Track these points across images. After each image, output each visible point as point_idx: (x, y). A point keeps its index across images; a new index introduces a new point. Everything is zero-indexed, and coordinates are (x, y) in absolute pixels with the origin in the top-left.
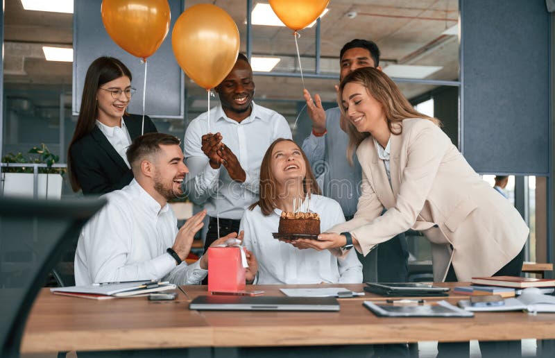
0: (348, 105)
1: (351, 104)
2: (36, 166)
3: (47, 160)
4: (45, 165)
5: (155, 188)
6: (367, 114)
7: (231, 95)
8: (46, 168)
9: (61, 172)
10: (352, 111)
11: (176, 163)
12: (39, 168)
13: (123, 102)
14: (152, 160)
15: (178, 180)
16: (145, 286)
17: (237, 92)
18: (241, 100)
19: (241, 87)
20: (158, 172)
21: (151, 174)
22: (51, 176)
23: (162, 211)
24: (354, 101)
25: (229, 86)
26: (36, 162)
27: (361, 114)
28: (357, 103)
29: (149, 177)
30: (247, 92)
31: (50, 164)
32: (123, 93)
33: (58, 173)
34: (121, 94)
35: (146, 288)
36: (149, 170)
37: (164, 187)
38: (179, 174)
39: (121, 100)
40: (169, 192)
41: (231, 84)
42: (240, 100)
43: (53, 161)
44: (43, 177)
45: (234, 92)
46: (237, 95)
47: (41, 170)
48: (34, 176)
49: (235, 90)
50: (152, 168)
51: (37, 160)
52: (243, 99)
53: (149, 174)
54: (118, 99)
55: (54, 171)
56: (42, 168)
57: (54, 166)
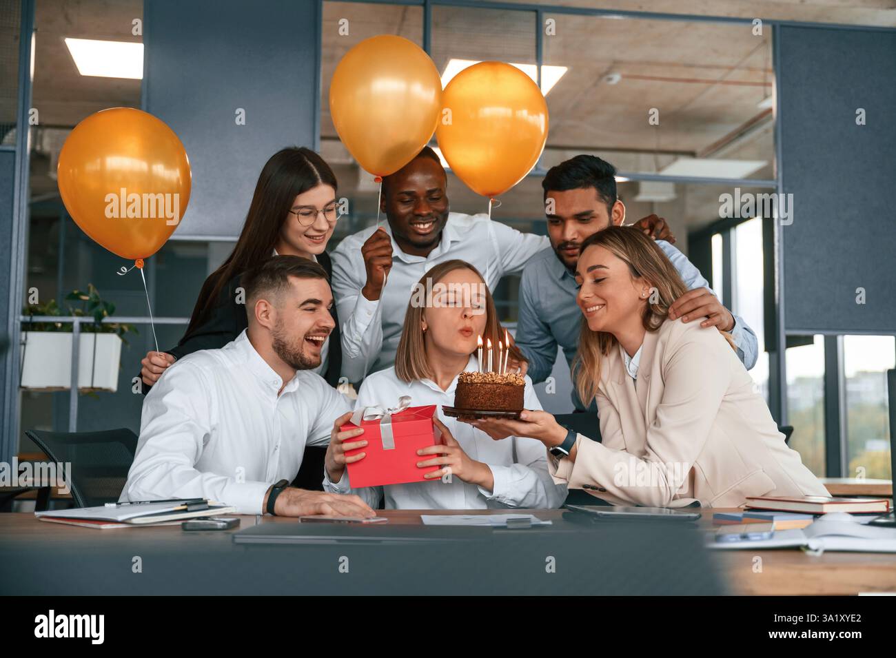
0: (583, 280)
1: (588, 280)
2: (76, 321)
3: (94, 310)
4: (91, 320)
5: (274, 347)
6: (610, 304)
7: (408, 218)
8: (94, 324)
9: (119, 332)
10: (587, 291)
11: (313, 310)
12: (82, 324)
13: (320, 231)
14: (273, 301)
15: (314, 338)
16: (184, 507)
17: (417, 212)
18: (424, 227)
19: (424, 204)
20: (279, 321)
21: (269, 322)
22: (101, 337)
23: (286, 390)
24: (594, 277)
25: (404, 202)
26: (78, 315)
27: (601, 302)
28: (598, 281)
29: (266, 327)
30: (435, 214)
31: (99, 317)
32: (321, 215)
33: (114, 331)
34: (316, 215)
35: (186, 511)
36: (267, 317)
37: (288, 347)
38: (315, 327)
39: (317, 227)
40: (295, 358)
41: (407, 198)
42: (422, 226)
43: (105, 313)
44: (87, 338)
45: (412, 212)
46: (416, 217)
47: (85, 328)
48: (73, 337)
49: (414, 209)
50: (272, 314)
51: (79, 310)
52: (427, 226)
53: (265, 322)
54: (312, 227)
55: (106, 329)
56: (88, 324)
57: (107, 320)
